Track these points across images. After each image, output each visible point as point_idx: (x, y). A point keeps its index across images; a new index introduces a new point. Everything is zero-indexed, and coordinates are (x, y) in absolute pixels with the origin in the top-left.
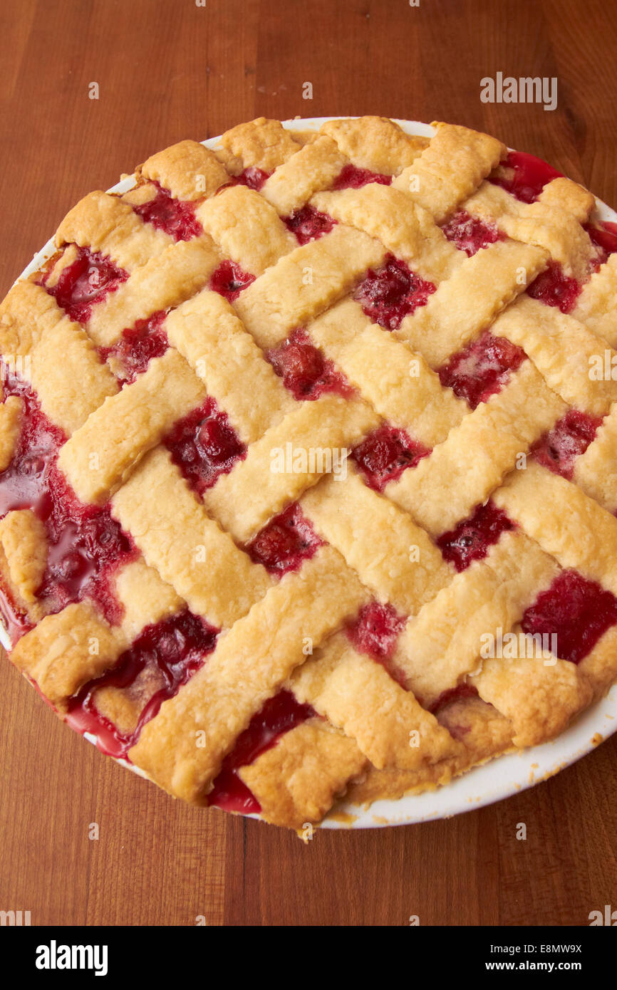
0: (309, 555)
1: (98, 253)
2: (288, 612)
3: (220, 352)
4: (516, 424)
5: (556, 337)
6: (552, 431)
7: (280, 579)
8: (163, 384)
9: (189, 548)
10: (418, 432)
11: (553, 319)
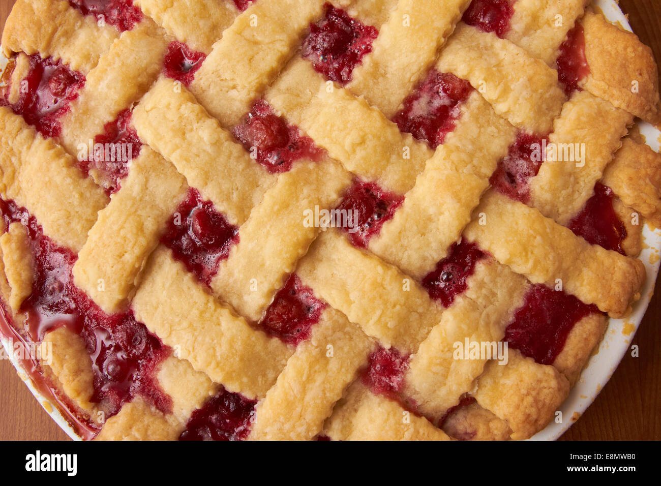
0: (315, 320)
1: (49, 57)
2: (310, 379)
3: (190, 144)
4: (475, 162)
5: (499, 65)
6: (506, 158)
7: (296, 346)
8: (146, 186)
9: (210, 341)
10: (388, 183)
11: (492, 46)
